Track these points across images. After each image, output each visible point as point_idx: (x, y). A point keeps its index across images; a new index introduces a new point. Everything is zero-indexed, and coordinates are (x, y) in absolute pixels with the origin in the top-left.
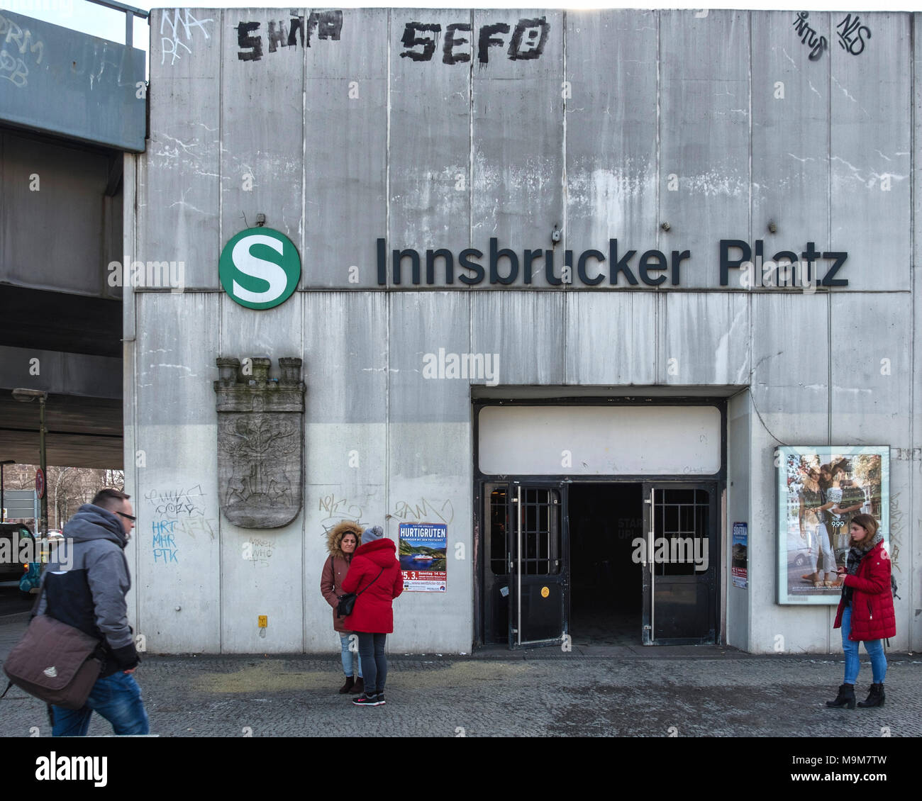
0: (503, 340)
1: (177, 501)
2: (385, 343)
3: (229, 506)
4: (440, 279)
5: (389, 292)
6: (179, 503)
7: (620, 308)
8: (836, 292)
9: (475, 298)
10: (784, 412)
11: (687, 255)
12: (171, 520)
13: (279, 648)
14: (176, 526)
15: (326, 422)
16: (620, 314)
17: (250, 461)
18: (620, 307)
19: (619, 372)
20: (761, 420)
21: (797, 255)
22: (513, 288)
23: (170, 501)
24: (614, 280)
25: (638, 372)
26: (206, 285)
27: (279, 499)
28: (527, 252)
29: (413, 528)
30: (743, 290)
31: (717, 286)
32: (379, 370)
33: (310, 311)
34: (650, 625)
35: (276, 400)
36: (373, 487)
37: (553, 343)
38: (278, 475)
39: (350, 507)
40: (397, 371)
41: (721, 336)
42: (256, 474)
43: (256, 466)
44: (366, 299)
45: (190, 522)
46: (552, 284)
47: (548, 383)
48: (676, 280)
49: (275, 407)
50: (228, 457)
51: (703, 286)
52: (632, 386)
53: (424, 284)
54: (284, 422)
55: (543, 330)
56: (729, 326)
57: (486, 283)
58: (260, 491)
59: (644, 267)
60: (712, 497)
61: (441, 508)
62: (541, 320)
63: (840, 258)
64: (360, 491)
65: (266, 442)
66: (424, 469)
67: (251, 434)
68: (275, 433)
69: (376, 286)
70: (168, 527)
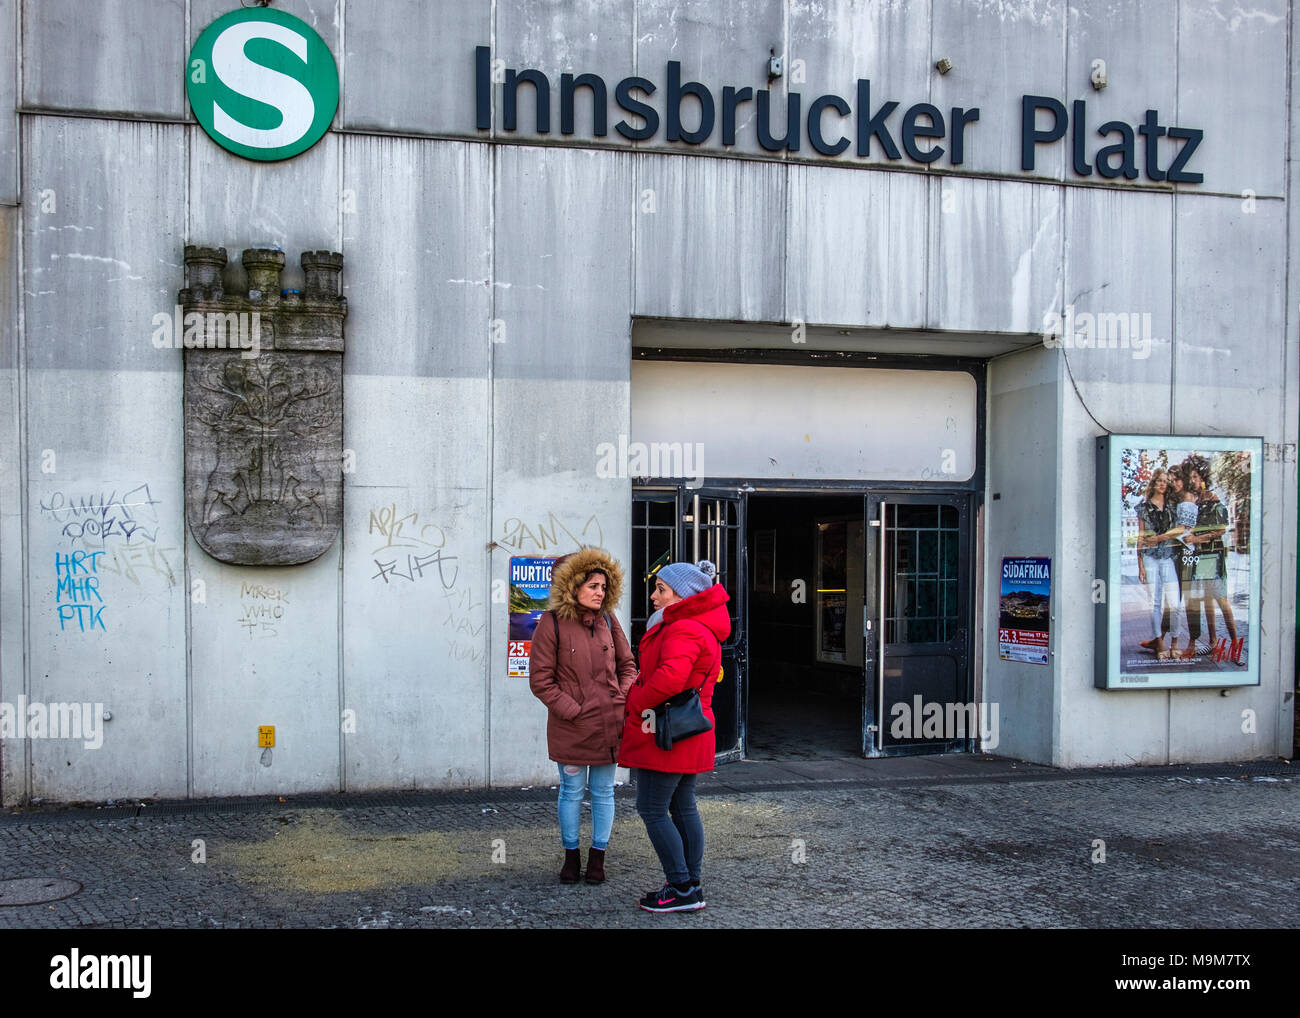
0: (685, 240)
1: (104, 514)
2: (487, 235)
3: (211, 525)
4: (584, 129)
5: (494, 145)
6: (107, 519)
7: (870, 199)
8: (1183, 193)
9: (642, 166)
10: (1109, 381)
11: (974, 115)
12: (92, 551)
13: (297, 784)
14: (101, 563)
15: (383, 373)
16: (870, 206)
17: (250, 440)
18: (871, 195)
19: (868, 304)
20: (1077, 393)
21: (1133, 128)
22: (704, 151)
23: (89, 515)
24: (863, 151)
25: (896, 307)
26: (159, 109)
27: (304, 512)
28: (728, 91)
29: (535, 565)
30: (1053, 180)
31: (1016, 171)
32: (477, 283)
33: (353, 170)
34: (876, 724)
35: (297, 330)
36: (464, 492)
37: (765, 249)
38: (302, 468)
39: (426, 527)
40: (509, 285)
41: (1021, 253)
42: (261, 464)
43: (261, 449)
44: (454, 155)
45: (128, 554)
46: (768, 150)
47: (758, 319)
48: (957, 157)
49: (298, 342)
50: (208, 433)
51: (996, 170)
52: (887, 330)
53: (555, 134)
54: (313, 370)
55: (751, 227)
56: (1032, 236)
57: (659, 141)
58: (268, 497)
59: (910, 132)
60: (962, 517)
61: (581, 532)
62: (747, 210)
63: (1191, 139)
64: (441, 498)
65: (280, 405)
66: (552, 461)
67: (252, 390)
68: (296, 389)
69: (473, 132)
70: (87, 563)
